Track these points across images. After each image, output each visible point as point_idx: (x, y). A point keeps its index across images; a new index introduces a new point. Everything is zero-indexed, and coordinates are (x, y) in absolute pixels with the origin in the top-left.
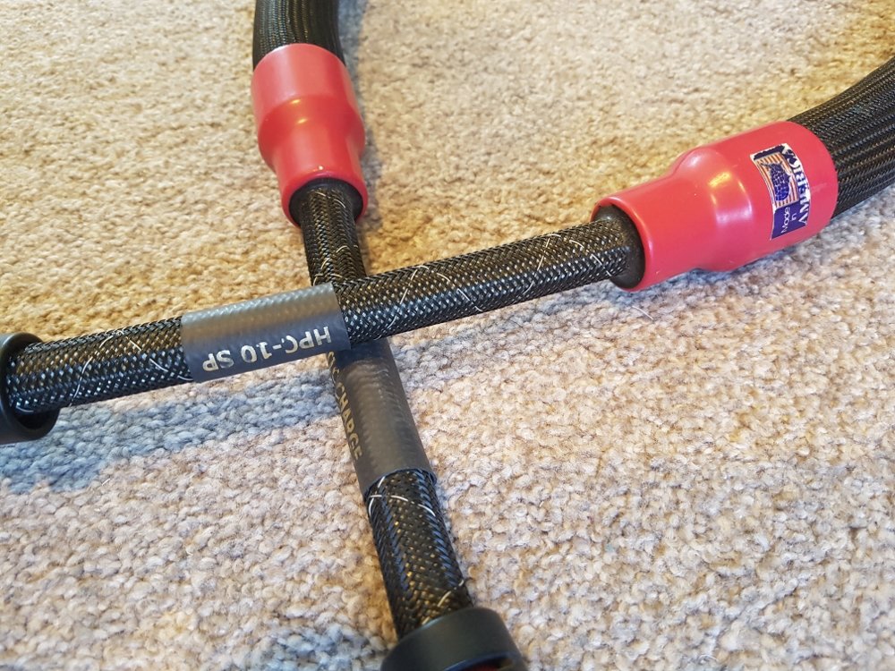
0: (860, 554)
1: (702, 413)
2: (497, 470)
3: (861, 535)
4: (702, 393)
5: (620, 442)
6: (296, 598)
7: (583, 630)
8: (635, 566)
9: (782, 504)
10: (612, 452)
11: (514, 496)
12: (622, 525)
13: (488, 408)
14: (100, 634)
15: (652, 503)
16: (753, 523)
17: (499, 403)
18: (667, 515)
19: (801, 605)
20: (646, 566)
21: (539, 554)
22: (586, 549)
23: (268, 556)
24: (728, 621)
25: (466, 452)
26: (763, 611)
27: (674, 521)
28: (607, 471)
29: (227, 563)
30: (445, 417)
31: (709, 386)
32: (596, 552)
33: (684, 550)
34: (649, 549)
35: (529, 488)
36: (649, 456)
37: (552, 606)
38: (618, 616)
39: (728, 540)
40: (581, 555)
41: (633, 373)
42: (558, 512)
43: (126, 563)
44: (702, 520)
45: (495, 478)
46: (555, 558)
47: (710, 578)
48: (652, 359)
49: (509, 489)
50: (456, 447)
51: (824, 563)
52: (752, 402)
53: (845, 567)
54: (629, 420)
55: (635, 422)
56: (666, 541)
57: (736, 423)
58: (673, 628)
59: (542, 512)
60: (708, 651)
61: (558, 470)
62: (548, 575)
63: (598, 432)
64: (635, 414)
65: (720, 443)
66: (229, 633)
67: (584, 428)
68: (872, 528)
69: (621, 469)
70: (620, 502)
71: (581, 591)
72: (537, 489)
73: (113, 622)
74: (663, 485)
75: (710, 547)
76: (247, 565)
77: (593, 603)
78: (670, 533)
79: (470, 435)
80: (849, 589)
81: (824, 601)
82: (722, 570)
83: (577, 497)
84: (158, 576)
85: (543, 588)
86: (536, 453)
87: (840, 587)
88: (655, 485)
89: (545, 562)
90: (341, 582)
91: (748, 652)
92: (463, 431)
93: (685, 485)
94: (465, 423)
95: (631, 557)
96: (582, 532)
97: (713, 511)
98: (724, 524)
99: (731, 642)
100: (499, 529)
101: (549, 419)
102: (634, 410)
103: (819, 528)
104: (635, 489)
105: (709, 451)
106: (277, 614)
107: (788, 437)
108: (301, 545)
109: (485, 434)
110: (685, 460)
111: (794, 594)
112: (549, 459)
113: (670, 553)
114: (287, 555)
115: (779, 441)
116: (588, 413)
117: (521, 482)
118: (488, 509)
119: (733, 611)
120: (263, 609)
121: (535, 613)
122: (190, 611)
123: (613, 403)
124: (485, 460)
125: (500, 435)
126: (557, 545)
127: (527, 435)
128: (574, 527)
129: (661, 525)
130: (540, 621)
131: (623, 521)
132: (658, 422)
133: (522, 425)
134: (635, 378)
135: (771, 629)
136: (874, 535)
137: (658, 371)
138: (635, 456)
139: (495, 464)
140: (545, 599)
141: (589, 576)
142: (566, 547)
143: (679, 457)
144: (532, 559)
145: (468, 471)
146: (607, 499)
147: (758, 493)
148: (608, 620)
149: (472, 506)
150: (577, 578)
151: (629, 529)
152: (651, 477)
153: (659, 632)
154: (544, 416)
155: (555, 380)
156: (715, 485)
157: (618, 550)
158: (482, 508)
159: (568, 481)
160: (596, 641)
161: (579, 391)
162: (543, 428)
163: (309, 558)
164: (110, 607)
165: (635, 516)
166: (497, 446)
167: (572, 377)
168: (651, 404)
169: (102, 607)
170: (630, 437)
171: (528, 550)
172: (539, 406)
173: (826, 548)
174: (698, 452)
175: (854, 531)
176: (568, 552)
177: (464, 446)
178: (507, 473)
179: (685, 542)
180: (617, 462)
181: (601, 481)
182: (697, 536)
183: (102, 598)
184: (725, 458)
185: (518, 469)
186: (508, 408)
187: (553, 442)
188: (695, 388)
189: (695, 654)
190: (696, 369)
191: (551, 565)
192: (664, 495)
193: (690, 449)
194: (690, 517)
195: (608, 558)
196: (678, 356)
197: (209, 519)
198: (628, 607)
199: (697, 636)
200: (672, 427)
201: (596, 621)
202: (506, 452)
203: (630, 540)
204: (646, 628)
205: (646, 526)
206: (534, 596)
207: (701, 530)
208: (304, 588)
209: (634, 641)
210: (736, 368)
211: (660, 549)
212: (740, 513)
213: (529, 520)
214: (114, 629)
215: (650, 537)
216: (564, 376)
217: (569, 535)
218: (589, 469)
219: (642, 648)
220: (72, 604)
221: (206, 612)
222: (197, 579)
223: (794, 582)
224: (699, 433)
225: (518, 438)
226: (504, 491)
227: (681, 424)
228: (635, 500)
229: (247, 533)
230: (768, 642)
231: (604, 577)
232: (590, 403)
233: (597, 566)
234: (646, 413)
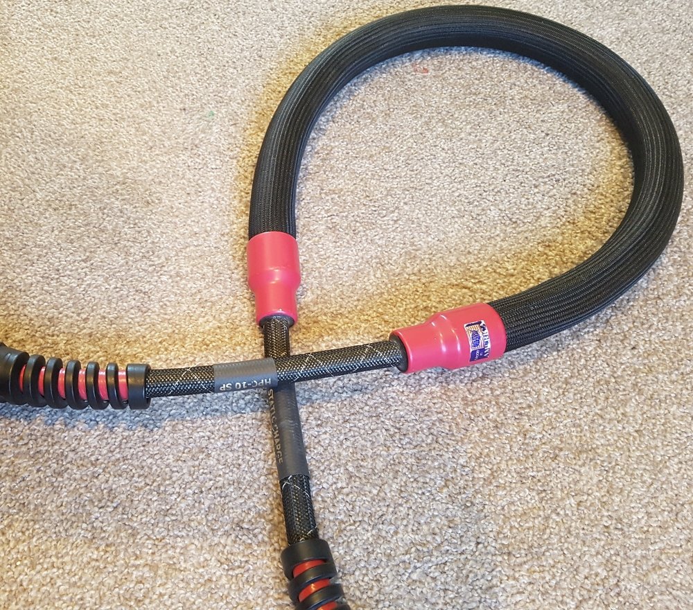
0: (477, 554)
1: (429, 476)
2: (335, 483)
3: (480, 546)
4: (432, 466)
5: (391, 482)
6: (246, 520)
7: (358, 559)
8: (384, 538)
9: (451, 525)
10: (386, 485)
11: (340, 497)
12: (383, 519)
13: (336, 451)
14: (167, 519)
15: (398, 513)
16: (437, 531)
17: (341, 450)
18: (403, 519)
19: (446, 568)
20: (389, 539)
21: (347, 524)
22: (366, 526)
23: (235, 499)
24: (416, 568)
25: (323, 471)
26: (430, 567)
27: (405, 522)
28: (382, 494)
29: (219, 499)
30: (316, 451)
31: (436, 464)
32: (370, 529)
33: (406, 536)
34: (392, 532)
35: (348, 495)
36: (401, 491)
37: (348, 546)
38: (373, 557)
39: (425, 536)
40: (364, 529)
41: (404, 449)
42: (357, 508)
43: (177, 490)
44: (416, 525)
45: (334, 486)
46: (353, 527)
47: (413, 550)
48: (414, 443)
49: (339, 493)
50: (319, 467)
51: (462, 553)
52: (453, 475)
53: (469, 557)
54: (397, 472)
55: (399, 473)
56: (399, 530)
57: (443, 484)
58: (393, 566)
59: (351, 506)
60: (405, 578)
61: (362, 489)
62: (348, 534)
63: (382, 475)
64: (400, 470)
65: (434, 492)
66: (219, 529)
67: (376, 471)
68: (486, 544)
69: (388, 494)
70: (385, 509)
71: (360, 543)
72: (351, 496)
73: (173, 515)
74: (404, 506)
75: (416, 537)
76: (227, 501)
77: (364, 549)
78: (402, 527)
79: (326, 463)
80: (468, 567)
81: (456, 569)
82: (419, 547)
83: (367, 503)
84: (191, 499)
85: (346, 539)
86: (353, 479)
87: (464, 565)
88: (401, 505)
89: (348, 528)
90: (264, 518)
91: (420, 582)
92: (323, 461)
93: (413, 508)
94: (324, 456)
95: (384, 534)
96: (366, 519)
97: (422, 521)
98: (425, 528)
99: (414, 577)
100: (332, 510)
101: (362, 463)
102: (400, 468)
103: (463, 539)
104: (392, 505)
105: (428, 494)
106: (238, 525)
107: (464, 496)
108: (249, 498)
109: (332, 464)
110: (416, 497)
111: (445, 564)
112: (358, 483)
113: (400, 536)
114: (243, 501)
115: (459, 497)
116: (380, 465)
117: (345, 491)
118: (328, 500)
119: (418, 565)
120: (233, 522)
121: (340, 548)
122: (203, 516)
123: (392, 462)
124: (331, 477)
125: (338, 466)
126: (355, 522)
127: (351, 469)
128: (363, 516)
129: (399, 523)
130: (342, 552)
131: (384, 518)
132: (410, 476)
133: (350, 464)
134: (404, 452)
135: (431, 575)
136: (486, 547)
137: (415, 451)
138: (395, 490)
139: (334, 480)
140: (345, 544)
141: (365, 538)
142: (358, 524)
143: (414, 495)
144: (343, 526)
145: (323, 481)
146: (379, 506)
147: (443, 518)
148: (369, 557)
149: (322, 497)
150: (360, 538)
151: (386, 522)
152: (400, 501)
153: (388, 566)
154: (360, 462)
155: (369, 444)
156: (426, 511)
157: (379, 530)
158: (326, 499)
159: (365, 495)
160: (362, 564)
161: (378, 452)
162: (358, 467)
163: (252, 504)
164: (171, 508)
165: (389, 517)
166: (337, 471)
167: (376, 444)
168: (408, 466)
169: (168, 507)
170: (396, 480)
171: (342, 522)
172: (359, 456)
173: (464, 548)
174: (423, 493)
175: (478, 543)
176: (358, 526)
177: (322, 468)
178: (339, 485)
179: (407, 532)
180: (387, 491)
181: (379, 498)
182: (413, 531)
183: (167, 504)
184: (434, 499)
185: (344, 485)
186: (344, 453)
187: (362, 475)
188: (430, 463)
189: (399, 577)
190: (433, 453)
191: (351, 530)
192: (403, 510)
193: (420, 492)
194: (412, 522)
195: (374, 532)
196: (427, 444)
197: (211, 477)
198: (378, 553)
199: (402, 571)
200: (415, 480)
201: (364, 556)
202: (340, 475)
203: (385, 527)
204: (383, 564)
205: (393, 522)
206: (341, 541)
207: (415, 529)
208: (250, 517)
209: (377, 567)
210: (451, 457)
211: (396, 533)
212: (433, 525)
213: (345, 508)
214: (174, 518)
215: (393, 527)
216: (373, 443)
217: (360, 519)
218: (375, 492)
219: (380, 571)
220: (156, 504)
221: (210, 518)
222: (207, 503)
223: (446, 559)
224: (425, 485)
225: (347, 469)
226: (336, 493)
227: (419, 479)
228: (391, 509)
229: (227, 487)
230: (429, 579)
231: (371, 539)
232: (382, 459)
233: (369, 534)
234: (405, 470)
